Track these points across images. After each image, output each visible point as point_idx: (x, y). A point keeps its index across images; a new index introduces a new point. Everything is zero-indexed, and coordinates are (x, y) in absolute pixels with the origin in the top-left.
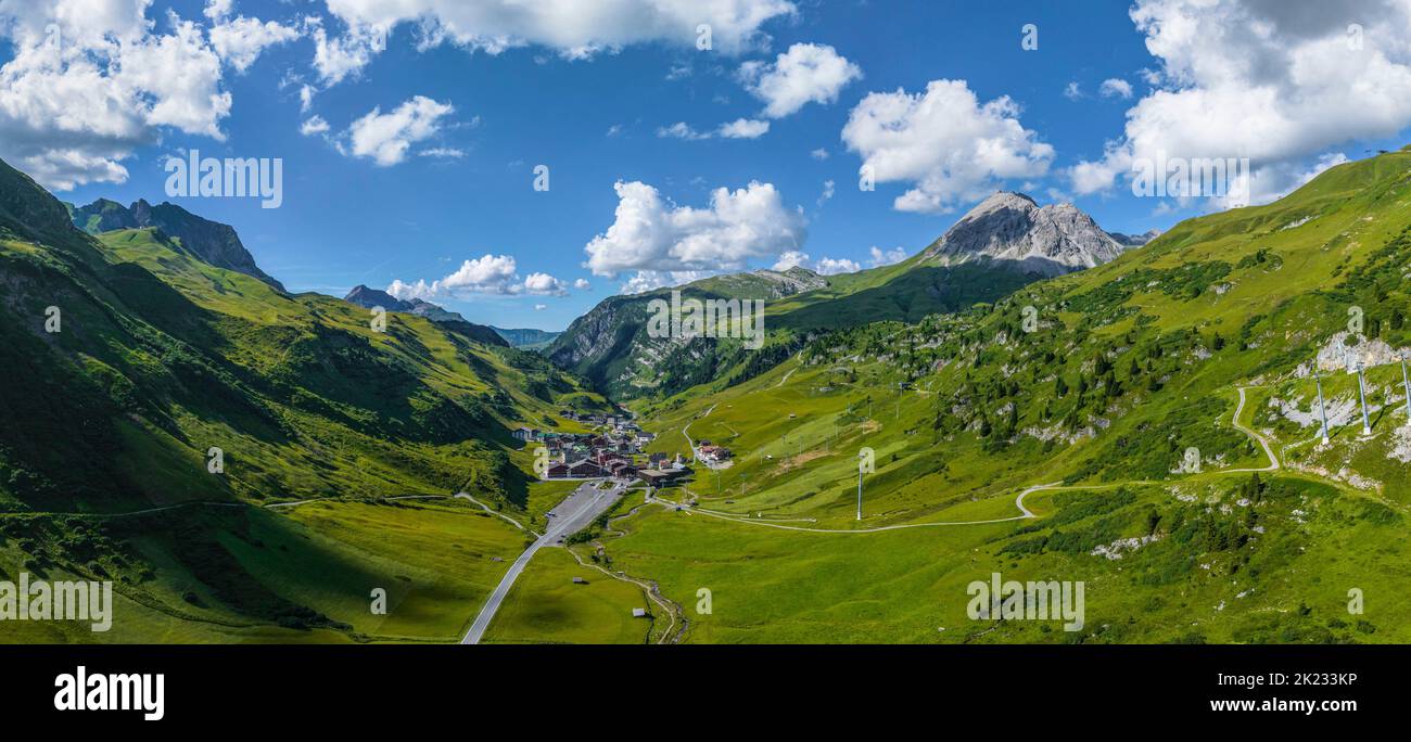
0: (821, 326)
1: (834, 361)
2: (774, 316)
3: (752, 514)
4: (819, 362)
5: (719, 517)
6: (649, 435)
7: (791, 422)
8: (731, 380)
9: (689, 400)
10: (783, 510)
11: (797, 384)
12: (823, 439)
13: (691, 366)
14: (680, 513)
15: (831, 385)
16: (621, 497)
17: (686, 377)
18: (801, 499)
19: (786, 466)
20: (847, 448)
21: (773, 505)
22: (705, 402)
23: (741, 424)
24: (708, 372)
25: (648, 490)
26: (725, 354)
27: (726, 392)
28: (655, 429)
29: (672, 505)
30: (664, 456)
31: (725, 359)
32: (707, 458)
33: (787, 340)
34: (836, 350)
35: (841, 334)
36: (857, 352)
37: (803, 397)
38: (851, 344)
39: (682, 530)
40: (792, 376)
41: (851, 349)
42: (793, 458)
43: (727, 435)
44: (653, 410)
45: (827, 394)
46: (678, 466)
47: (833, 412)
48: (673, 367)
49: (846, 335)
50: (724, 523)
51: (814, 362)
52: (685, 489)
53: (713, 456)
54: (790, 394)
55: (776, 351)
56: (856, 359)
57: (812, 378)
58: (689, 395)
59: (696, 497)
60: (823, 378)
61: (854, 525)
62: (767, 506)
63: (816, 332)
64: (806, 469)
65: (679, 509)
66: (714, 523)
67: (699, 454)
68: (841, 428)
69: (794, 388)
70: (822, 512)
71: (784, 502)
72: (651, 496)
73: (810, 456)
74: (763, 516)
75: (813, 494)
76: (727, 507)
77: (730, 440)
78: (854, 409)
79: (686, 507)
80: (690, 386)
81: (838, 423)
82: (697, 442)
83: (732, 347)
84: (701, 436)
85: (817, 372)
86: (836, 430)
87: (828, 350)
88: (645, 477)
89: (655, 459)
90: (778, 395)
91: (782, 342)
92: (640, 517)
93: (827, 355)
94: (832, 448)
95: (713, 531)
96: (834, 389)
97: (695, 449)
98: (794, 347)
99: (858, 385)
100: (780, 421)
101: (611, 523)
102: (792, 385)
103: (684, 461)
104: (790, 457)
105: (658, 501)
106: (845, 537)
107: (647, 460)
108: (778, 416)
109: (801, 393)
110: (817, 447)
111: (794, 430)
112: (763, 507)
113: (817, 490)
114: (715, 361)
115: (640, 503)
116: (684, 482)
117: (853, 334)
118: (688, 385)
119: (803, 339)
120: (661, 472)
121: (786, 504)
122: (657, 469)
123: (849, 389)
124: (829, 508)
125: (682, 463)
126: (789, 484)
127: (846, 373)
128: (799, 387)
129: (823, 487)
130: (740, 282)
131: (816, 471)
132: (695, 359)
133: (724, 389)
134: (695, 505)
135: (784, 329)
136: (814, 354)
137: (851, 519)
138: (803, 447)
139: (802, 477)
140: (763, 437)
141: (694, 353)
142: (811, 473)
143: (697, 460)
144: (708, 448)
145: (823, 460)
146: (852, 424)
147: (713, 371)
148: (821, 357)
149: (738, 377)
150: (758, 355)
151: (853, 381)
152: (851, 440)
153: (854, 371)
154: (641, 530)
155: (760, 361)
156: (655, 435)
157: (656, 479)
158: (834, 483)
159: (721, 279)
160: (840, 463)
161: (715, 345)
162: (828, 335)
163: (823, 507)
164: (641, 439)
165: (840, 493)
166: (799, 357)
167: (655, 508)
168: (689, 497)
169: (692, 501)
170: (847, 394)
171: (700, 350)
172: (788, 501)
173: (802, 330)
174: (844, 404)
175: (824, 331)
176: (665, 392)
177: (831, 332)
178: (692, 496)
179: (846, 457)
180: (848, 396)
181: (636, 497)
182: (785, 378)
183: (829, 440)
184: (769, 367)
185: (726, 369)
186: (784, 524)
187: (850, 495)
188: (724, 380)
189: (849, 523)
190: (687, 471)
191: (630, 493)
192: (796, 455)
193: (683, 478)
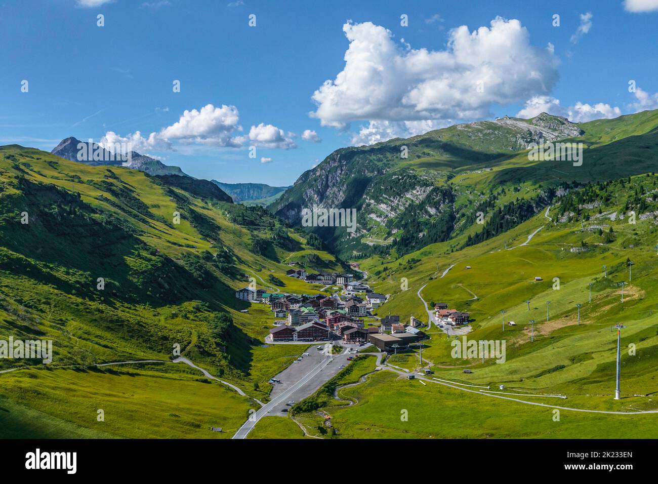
0: (573, 180)
1: (587, 218)
2: (518, 169)
3: (492, 386)
4: (570, 219)
5: (456, 387)
6: (381, 296)
7: (537, 284)
8: (470, 238)
9: (424, 259)
10: (528, 384)
11: (543, 244)
12: (574, 305)
13: (426, 223)
14: (413, 382)
15: (584, 245)
16: (350, 362)
17: (421, 235)
18: (549, 371)
19: (531, 334)
20: (603, 316)
21: (516, 377)
22: (442, 262)
23: (479, 286)
24: (445, 229)
25: (380, 356)
26: (463, 211)
27: (464, 251)
28: (387, 290)
29: (405, 373)
30: (396, 319)
31: (463, 215)
32: (443, 323)
33: (533, 194)
34: (590, 206)
35: (596, 189)
36: (615, 208)
37: (551, 259)
38: (607, 200)
39: (416, 401)
40: (538, 235)
41: (607, 205)
42: (539, 326)
43: (465, 298)
44: (386, 269)
45: (579, 255)
46: (412, 331)
47: (585, 276)
48: (406, 224)
49: (601, 189)
50: (462, 395)
51: (564, 220)
52: (419, 355)
53: (450, 320)
54: (535, 254)
55: (521, 207)
56: (613, 217)
57: (562, 237)
58: (425, 254)
59: (431, 365)
60: (573, 238)
61: (611, 405)
62: (510, 377)
63: (566, 186)
64: (554, 338)
65: (412, 378)
66: (450, 394)
67: (434, 318)
68: (596, 294)
69: (541, 249)
70: (573, 389)
71: (529, 374)
72: (383, 362)
73: (558, 324)
74: (505, 389)
75: (563, 367)
76: (464, 377)
77: (468, 304)
78: (611, 273)
79: (420, 375)
80: (426, 244)
81: (591, 288)
82: (433, 305)
83: (471, 202)
84: (437, 298)
85: (567, 231)
86: (590, 295)
87: (580, 206)
88: (377, 342)
89: (387, 322)
90: (522, 256)
91: (527, 197)
92: (370, 385)
93: (579, 212)
94: (584, 316)
95: (450, 403)
96: (587, 249)
97: (430, 312)
98: (541, 203)
99: (616, 246)
100: (525, 283)
101: (339, 391)
102: (538, 244)
103: (418, 325)
104: (536, 324)
105: (390, 367)
106: (601, 418)
107: (379, 323)
108: (522, 279)
109: (549, 253)
110: (567, 314)
111: (540, 295)
112: (506, 378)
113: (566, 362)
114: (452, 218)
115: (370, 369)
116: (418, 347)
117: (610, 188)
118: (423, 243)
119: (552, 194)
120: (394, 336)
121: (532, 376)
122: (389, 333)
123: (605, 250)
124: (581, 383)
125: (416, 327)
126: (534, 354)
127: (601, 232)
128: (546, 247)
129: (573, 360)
130: (481, 131)
131: (566, 341)
132: (430, 216)
133: (461, 249)
134: (430, 373)
135: (529, 183)
136: (564, 210)
137: (606, 398)
138: (551, 313)
139: (550, 347)
140: (504, 301)
141: (429, 209)
142: (559, 344)
143: (433, 324)
144: (444, 312)
145: (573, 329)
146: (609, 290)
147: (451, 229)
148: (572, 214)
149: (477, 236)
150: (500, 212)
151: (610, 241)
152: (608, 308)
153: (611, 230)
154: (372, 399)
155: (503, 218)
156: (388, 296)
157: (389, 344)
158: (586, 356)
159: (459, 128)
160: (595, 333)
161: (452, 200)
162: (581, 190)
163: (574, 382)
164: (373, 301)
165: (594, 368)
166: (547, 214)
167: (388, 374)
168: (424, 364)
169: (427, 369)
170: (602, 256)
171: (436, 205)
172: (534, 373)
173: (551, 184)
174: (599, 267)
175: (576, 185)
176: (398, 251)
177: (584, 186)
178: (426, 364)
179: (601, 327)
180: (604, 258)
181: (366, 363)
182: (530, 237)
183: (580, 306)
184: (512, 225)
185: (465, 227)
186: (530, 399)
187: (605, 371)
188: (463, 238)
189: (605, 402)
190: (421, 336)
191: (361, 358)
192: (542, 322)
193: (417, 344)
